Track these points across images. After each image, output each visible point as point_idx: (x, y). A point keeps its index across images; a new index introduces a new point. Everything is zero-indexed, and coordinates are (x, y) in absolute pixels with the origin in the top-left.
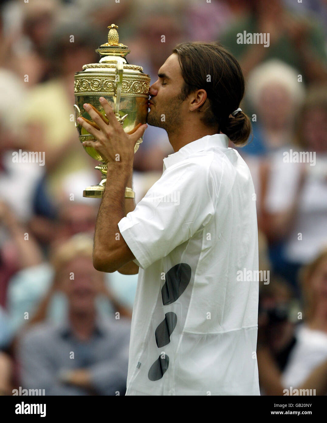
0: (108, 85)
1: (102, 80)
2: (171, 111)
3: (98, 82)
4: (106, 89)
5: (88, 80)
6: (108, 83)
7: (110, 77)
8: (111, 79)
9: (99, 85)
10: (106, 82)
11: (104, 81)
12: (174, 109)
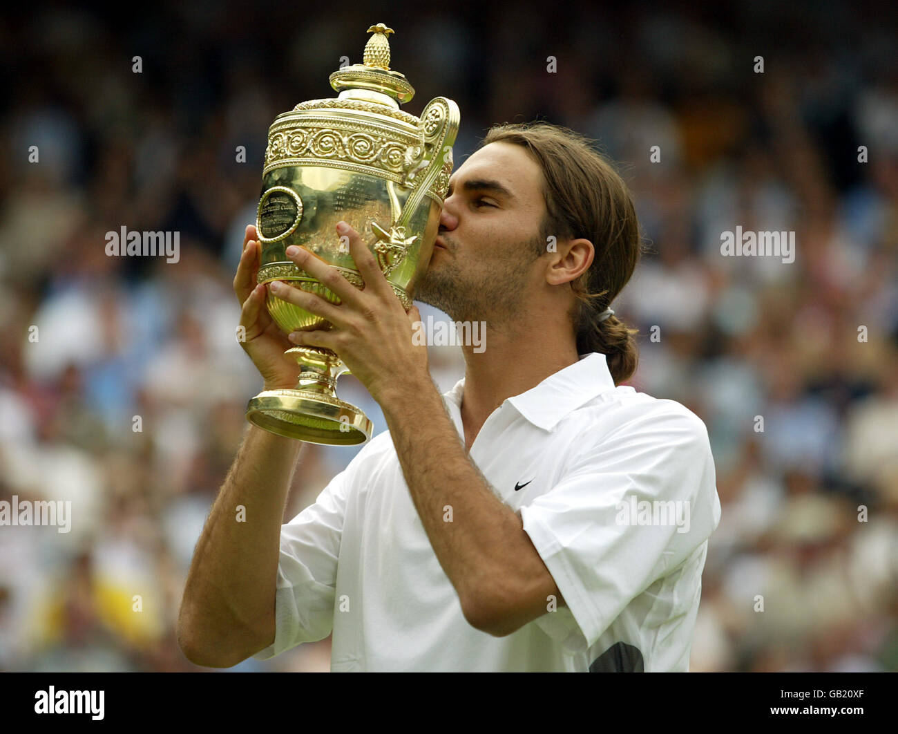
0: (393, 155)
1: (380, 139)
2: (505, 275)
3: (371, 142)
4: (387, 163)
5: (341, 133)
6: (392, 150)
7: (399, 135)
8: (402, 143)
9: (369, 151)
10: (389, 146)
11: (384, 143)
12: (514, 271)
